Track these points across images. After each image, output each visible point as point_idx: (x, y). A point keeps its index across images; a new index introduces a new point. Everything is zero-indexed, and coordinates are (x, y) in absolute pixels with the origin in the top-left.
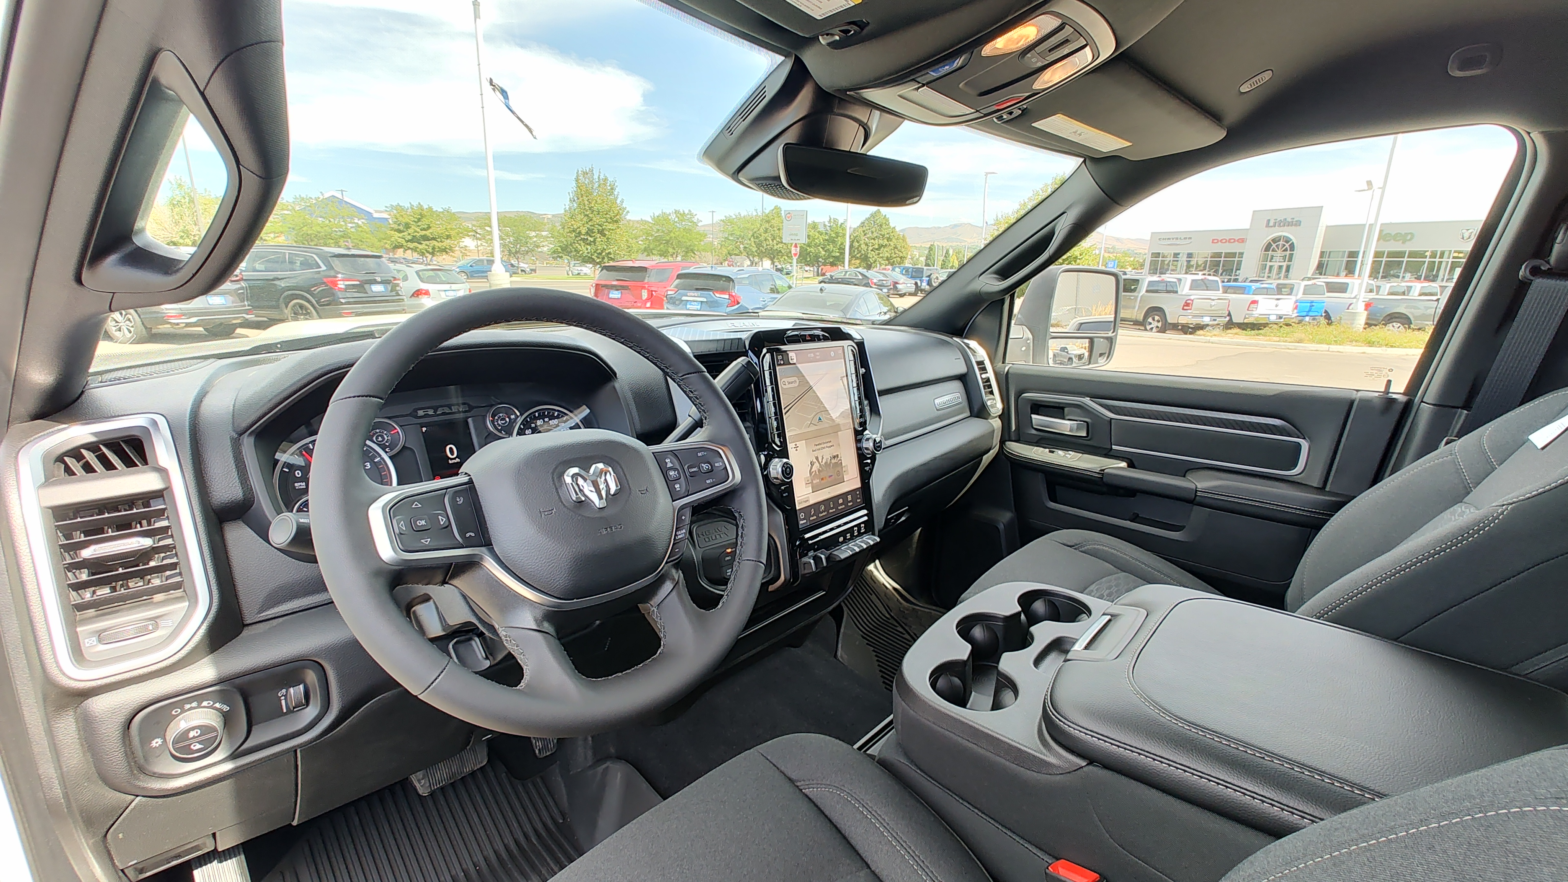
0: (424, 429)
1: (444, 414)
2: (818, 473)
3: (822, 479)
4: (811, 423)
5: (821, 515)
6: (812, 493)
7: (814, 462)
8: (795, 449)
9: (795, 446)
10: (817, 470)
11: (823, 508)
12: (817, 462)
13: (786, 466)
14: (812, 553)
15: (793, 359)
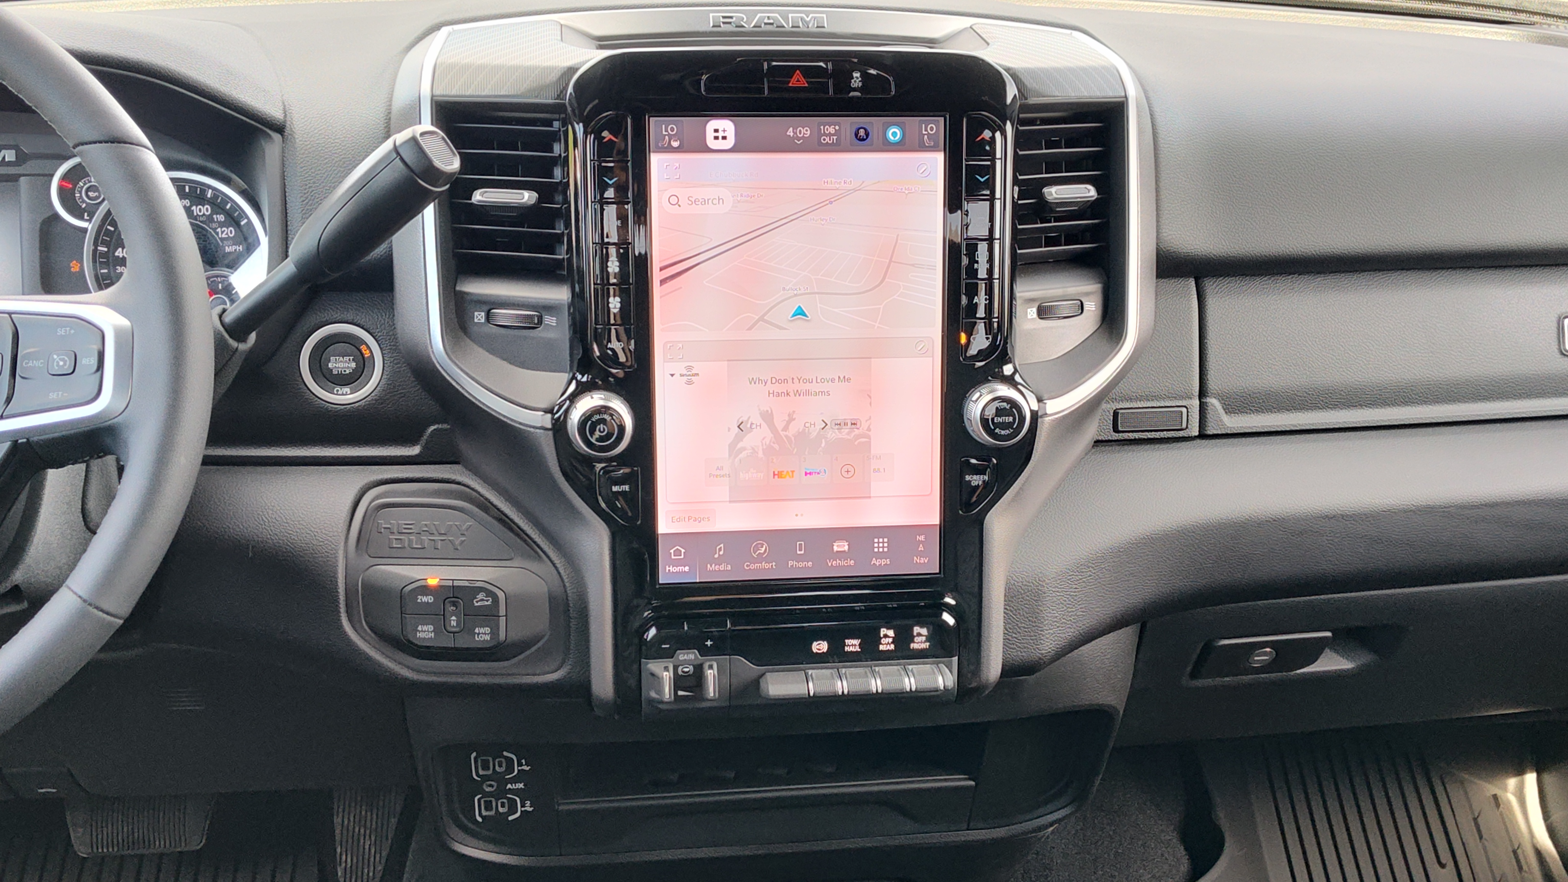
2: (761, 454)
3: (774, 475)
4: (762, 319)
5: (752, 566)
6: (730, 502)
7: (752, 424)
8: (685, 378)
9: (685, 372)
10: (761, 448)
11: (763, 549)
12: (764, 425)
13: (597, 417)
14: (692, 657)
15: (724, 138)
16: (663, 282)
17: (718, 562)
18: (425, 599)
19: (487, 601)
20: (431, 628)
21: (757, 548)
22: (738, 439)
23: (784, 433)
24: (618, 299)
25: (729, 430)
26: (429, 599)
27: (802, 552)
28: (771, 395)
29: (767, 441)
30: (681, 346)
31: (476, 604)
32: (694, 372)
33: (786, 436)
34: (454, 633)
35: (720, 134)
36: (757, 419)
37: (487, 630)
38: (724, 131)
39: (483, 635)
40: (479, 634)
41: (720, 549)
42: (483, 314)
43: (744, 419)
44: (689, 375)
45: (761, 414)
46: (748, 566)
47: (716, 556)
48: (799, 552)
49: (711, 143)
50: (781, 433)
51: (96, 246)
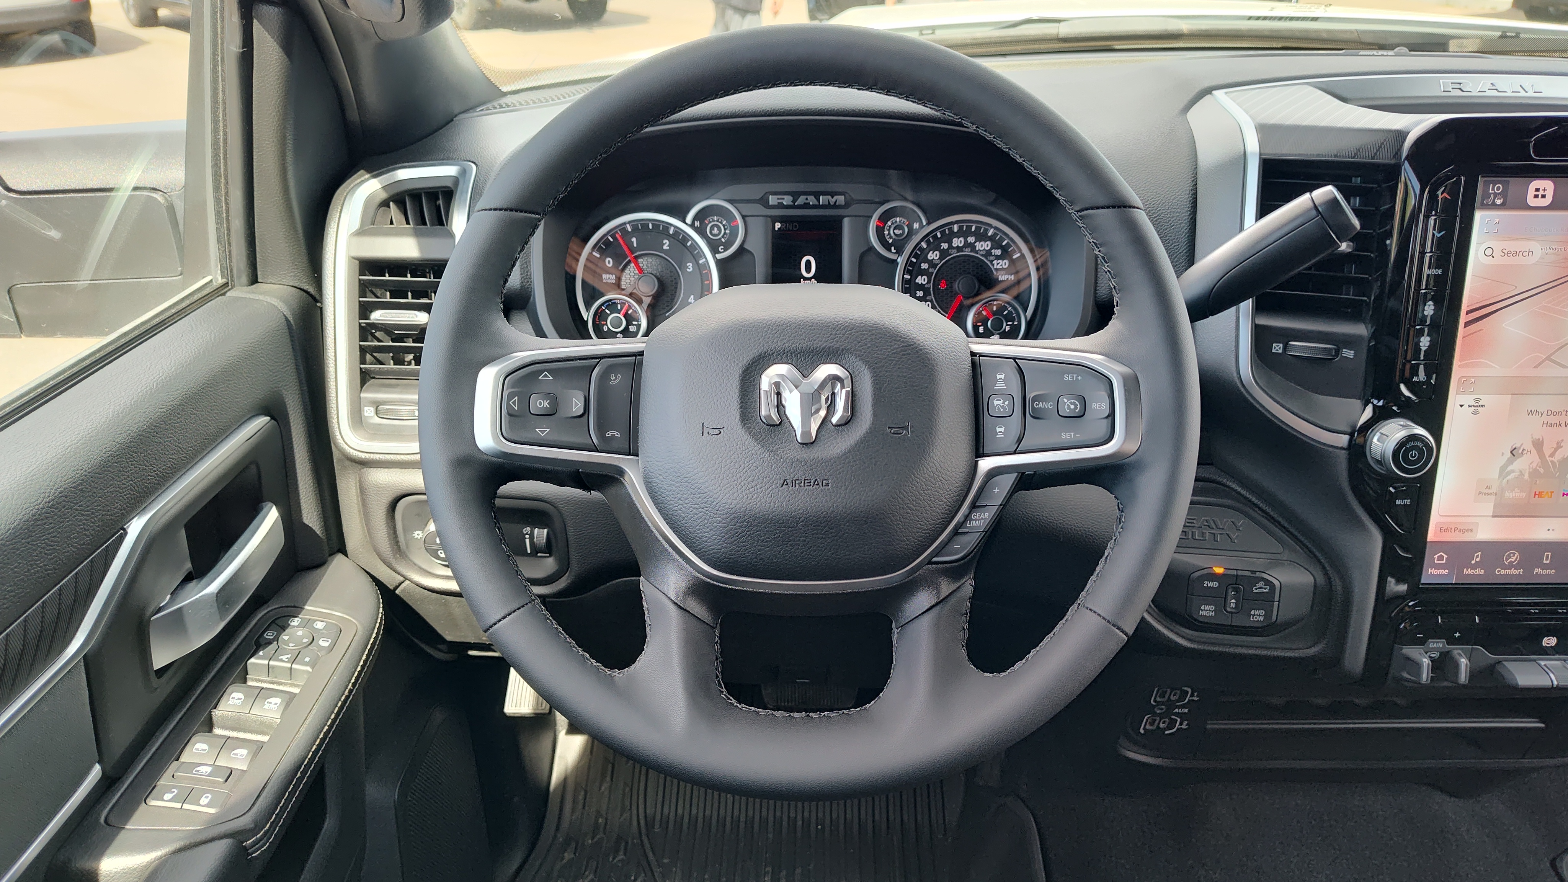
0: (778, 225)
1: (806, 206)
2: (1526, 476)
3: (1535, 494)
4: (1548, 358)
5: (1503, 572)
6: (1493, 516)
7: (1523, 450)
8: (1473, 409)
9: (1473, 403)
10: (1528, 471)
11: (1515, 558)
12: (1534, 451)
13: (1411, 444)
14: (1440, 645)
15: (1543, 196)
16: (1467, 324)
17: (1474, 567)
18: (1211, 584)
19: (1265, 589)
20: (1212, 607)
21: (1509, 557)
22: (1510, 462)
23: (1551, 459)
24: (1428, 339)
25: (1503, 454)
26: (1215, 584)
27: (1548, 562)
28: (1545, 425)
29: (1534, 465)
30: (1473, 380)
31: (1255, 591)
32: (1480, 404)
33: (1552, 462)
34: (1232, 613)
35: (1541, 193)
36: (1529, 446)
37: (1262, 612)
38: (1544, 190)
39: (1258, 616)
40: (1254, 615)
41: (1477, 557)
42: (1281, 345)
43: (1518, 445)
44: (1477, 406)
45: (1533, 442)
46: (1499, 571)
47: (1473, 562)
48: (1545, 562)
49: (1531, 201)
50: (1548, 459)
51: (904, 274)
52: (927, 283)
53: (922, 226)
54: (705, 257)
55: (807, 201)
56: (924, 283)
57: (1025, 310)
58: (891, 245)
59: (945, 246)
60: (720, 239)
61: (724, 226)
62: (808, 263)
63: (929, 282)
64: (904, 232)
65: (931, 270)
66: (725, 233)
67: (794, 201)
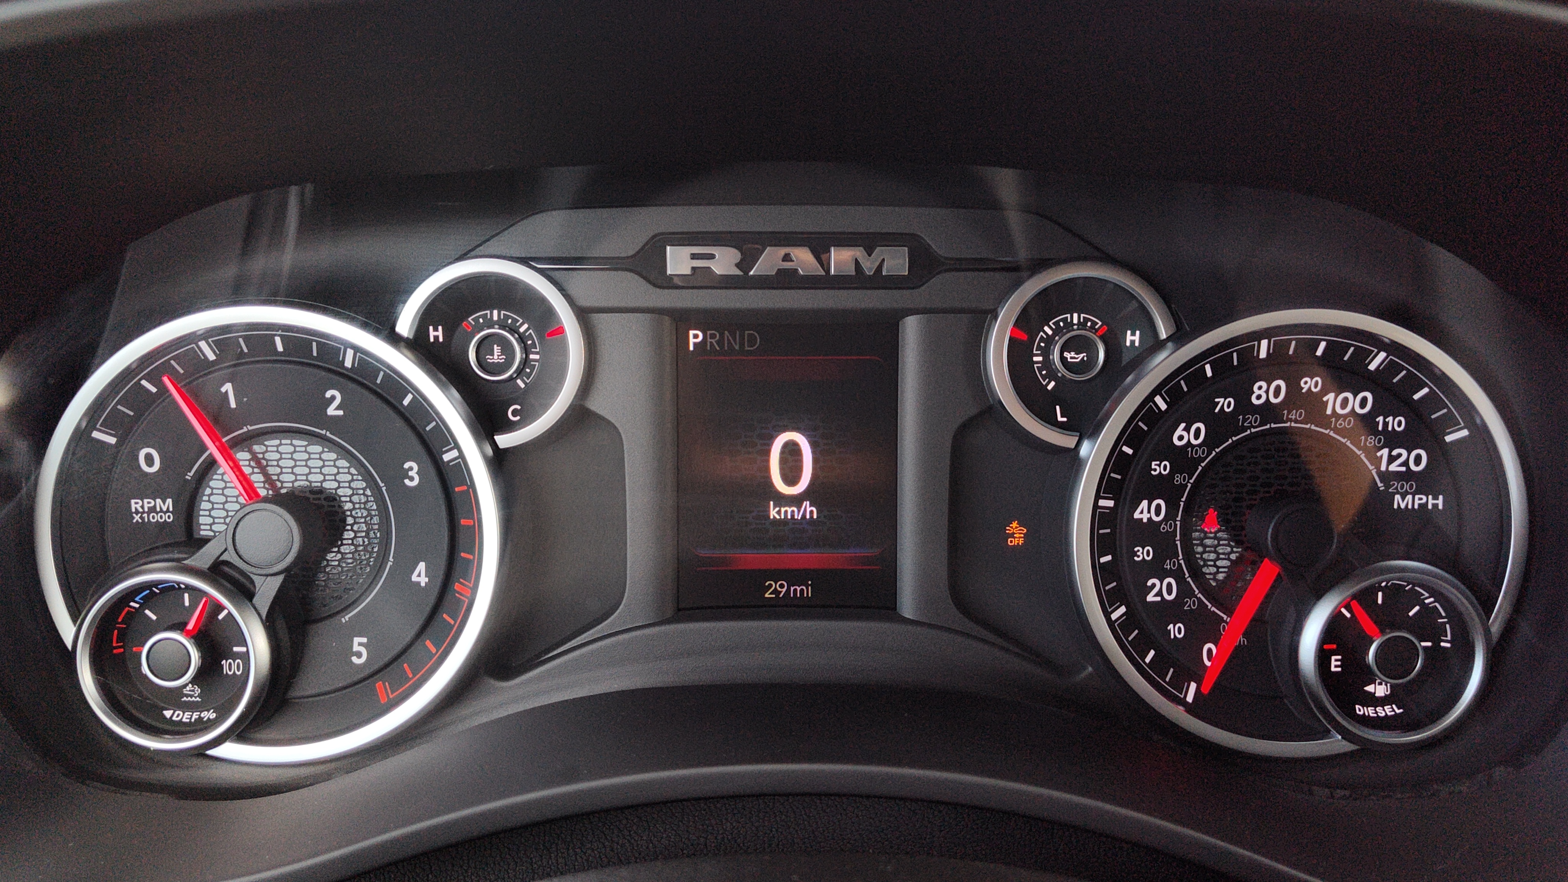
0: (694, 339)
1: (785, 278)
51: (1098, 497)
52: (1165, 519)
53: (1154, 345)
54: (457, 446)
55: (787, 265)
56: (1156, 519)
57: (1487, 604)
58: (1054, 398)
59: (1225, 404)
60: (511, 379)
61: (522, 339)
62: (791, 452)
63: (1170, 515)
64: (1094, 357)
65: (1178, 479)
66: (525, 362)
67: (745, 264)
